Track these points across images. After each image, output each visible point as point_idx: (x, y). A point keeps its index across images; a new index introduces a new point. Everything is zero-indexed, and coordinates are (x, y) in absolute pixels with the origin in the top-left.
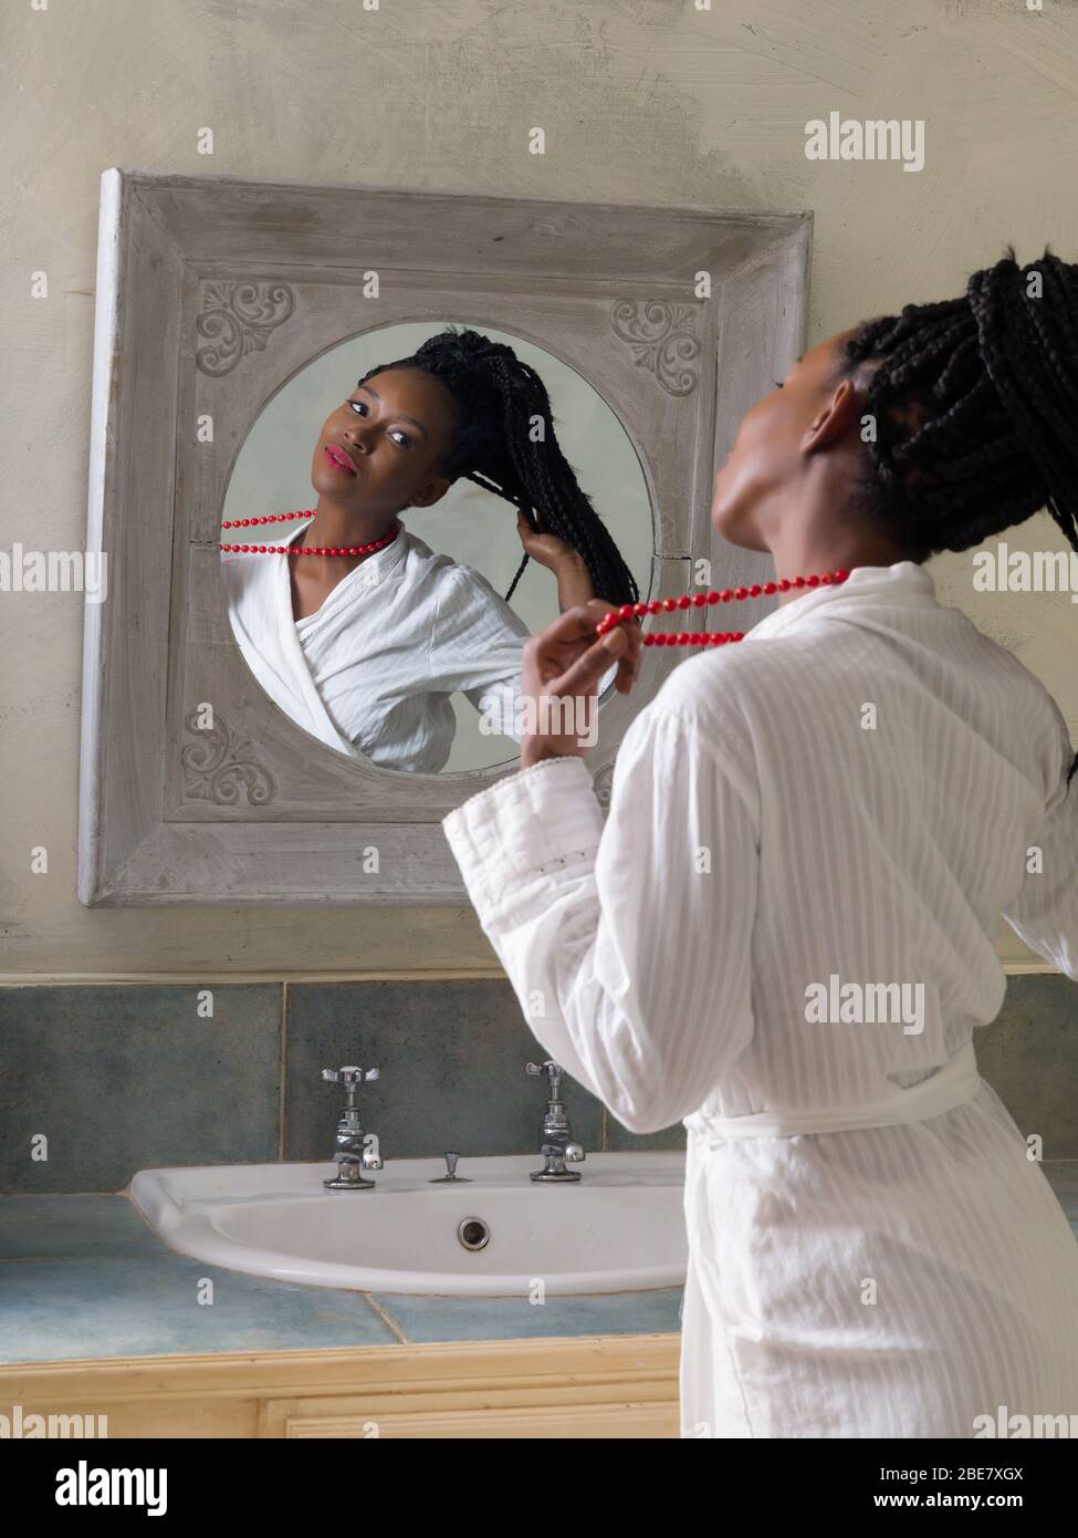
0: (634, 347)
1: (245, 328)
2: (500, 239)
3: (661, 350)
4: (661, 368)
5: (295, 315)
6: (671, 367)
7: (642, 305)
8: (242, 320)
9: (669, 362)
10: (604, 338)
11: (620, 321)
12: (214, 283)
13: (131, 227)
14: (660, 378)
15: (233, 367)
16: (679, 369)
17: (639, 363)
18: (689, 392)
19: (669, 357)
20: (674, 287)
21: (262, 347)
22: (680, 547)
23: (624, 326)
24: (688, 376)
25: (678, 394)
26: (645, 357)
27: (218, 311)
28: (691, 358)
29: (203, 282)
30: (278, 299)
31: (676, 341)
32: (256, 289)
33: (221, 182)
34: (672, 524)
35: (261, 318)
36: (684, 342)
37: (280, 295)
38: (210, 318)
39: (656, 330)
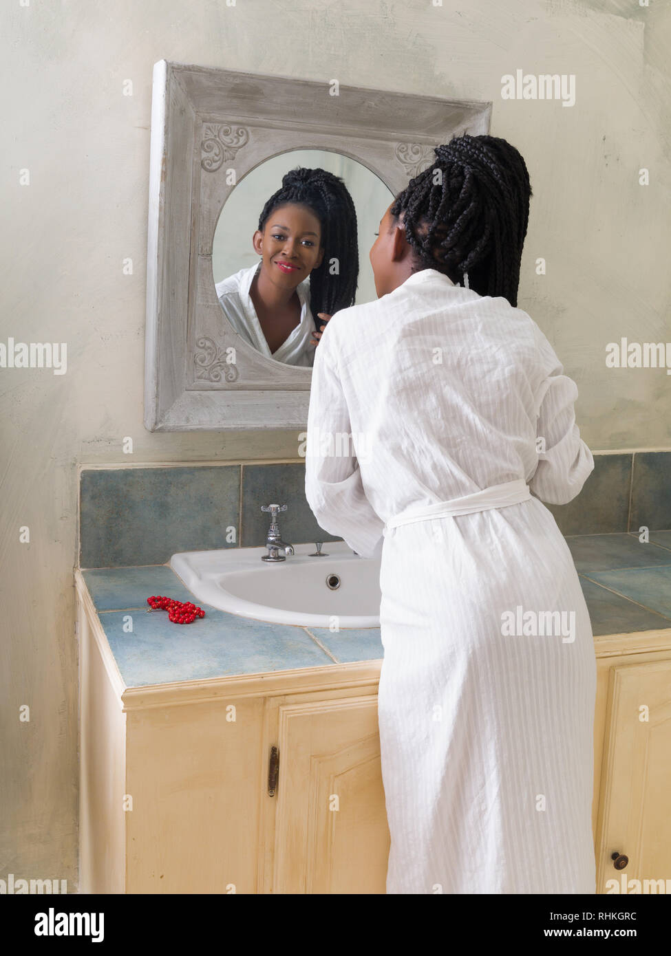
0: (406, 166)
1: (225, 148)
3: (418, 168)
5: (249, 143)
7: (410, 145)
8: (224, 144)
10: (392, 161)
11: (400, 153)
12: (209, 124)
13: (171, 92)
15: (219, 168)
17: (408, 174)
21: (233, 159)
23: (402, 155)
26: (411, 171)
27: (212, 140)
29: (205, 124)
30: (241, 134)
32: (231, 129)
33: (216, 70)
35: (233, 144)
37: (242, 132)
38: (208, 142)
39: (416, 158)
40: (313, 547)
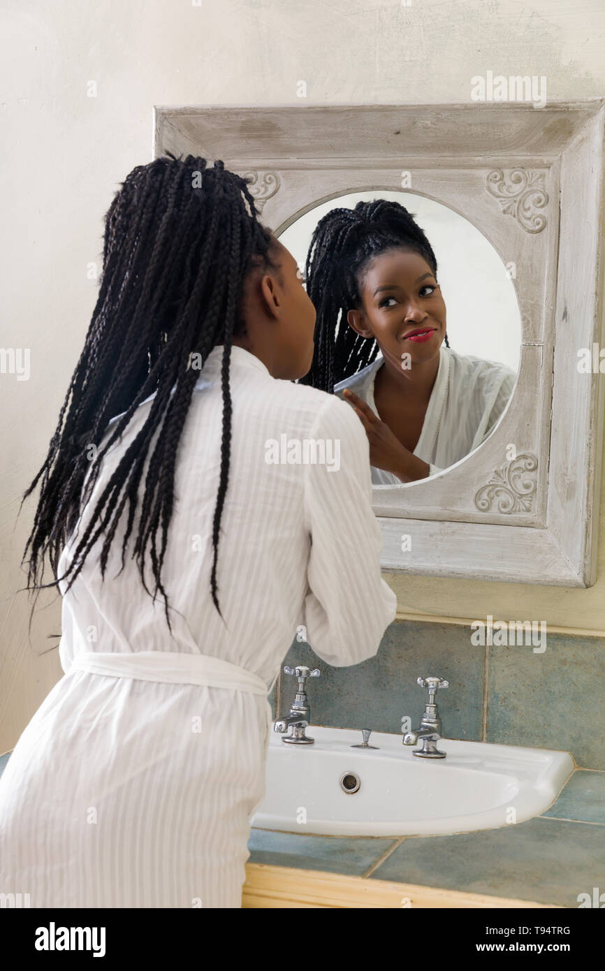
0: (501, 201)
2: (398, 133)
3: (520, 202)
4: (520, 215)
5: (280, 190)
6: (528, 214)
7: (507, 172)
9: (526, 210)
10: (481, 196)
11: (491, 184)
14: (519, 221)
16: (534, 215)
17: (504, 212)
18: (541, 230)
19: (527, 207)
20: (528, 158)
22: (535, 337)
23: (495, 187)
24: (538, 219)
25: (532, 232)
26: (509, 208)
28: (542, 206)
30: (269, 182)
31: (531, 196)
32: (256, 176)
33: (212, 109)
34: (529, 321)
35: (260, 193)
36: (536, 196)
37: (270, 179)
39: (517, 188)
40: (357, 736)
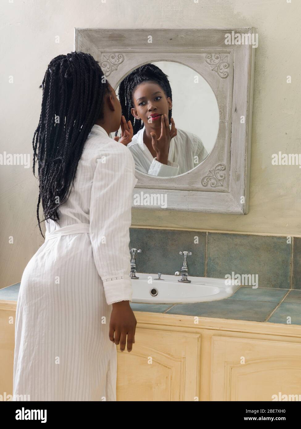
0: (211, 66)
1: (112, 65)
2: (171, 39)
3: (218, 67)
4: (218, 71)
5: (124, 61)
6: (221, 71)
7: (213, 55)
8: (111, 63)
9: (220, 69)
10: (203, 64)
12: (105, 54)
13: (79, 42)
14: (218, 74)
15: (109, 75)
16: (223, 71)
17: (212, 70)
18: (226, 77)
19: (221, 68)
20: (221, 49)
21: (116, 70)
22: (224, 118)
23: (208, 60)
24: (225, 73)
25: (223, 78)
26: (214, 68)
27: (106, 61)
28: (227, 68)
29: (102, 54)
30: (120, 57)
31: (223, 64)
32: (115, 55)
33: (98, 29)
34: (222, 113)
36: (225, 64)
37: (120, 56)
38: (104, 63)
39: (217, 61)
40: (156, 276)
